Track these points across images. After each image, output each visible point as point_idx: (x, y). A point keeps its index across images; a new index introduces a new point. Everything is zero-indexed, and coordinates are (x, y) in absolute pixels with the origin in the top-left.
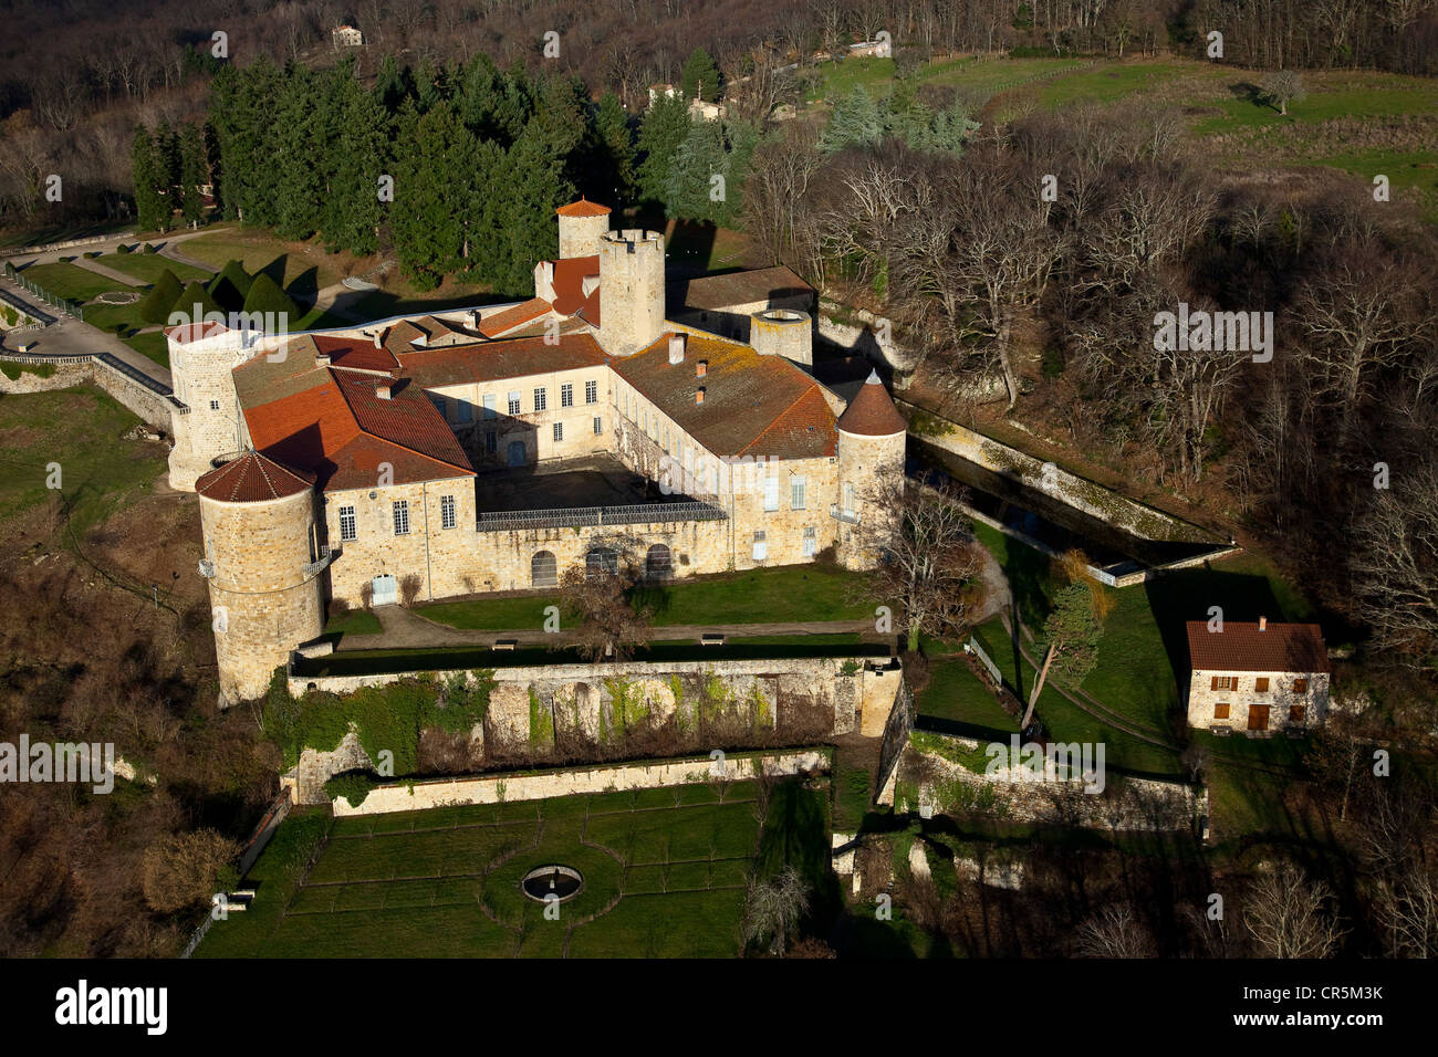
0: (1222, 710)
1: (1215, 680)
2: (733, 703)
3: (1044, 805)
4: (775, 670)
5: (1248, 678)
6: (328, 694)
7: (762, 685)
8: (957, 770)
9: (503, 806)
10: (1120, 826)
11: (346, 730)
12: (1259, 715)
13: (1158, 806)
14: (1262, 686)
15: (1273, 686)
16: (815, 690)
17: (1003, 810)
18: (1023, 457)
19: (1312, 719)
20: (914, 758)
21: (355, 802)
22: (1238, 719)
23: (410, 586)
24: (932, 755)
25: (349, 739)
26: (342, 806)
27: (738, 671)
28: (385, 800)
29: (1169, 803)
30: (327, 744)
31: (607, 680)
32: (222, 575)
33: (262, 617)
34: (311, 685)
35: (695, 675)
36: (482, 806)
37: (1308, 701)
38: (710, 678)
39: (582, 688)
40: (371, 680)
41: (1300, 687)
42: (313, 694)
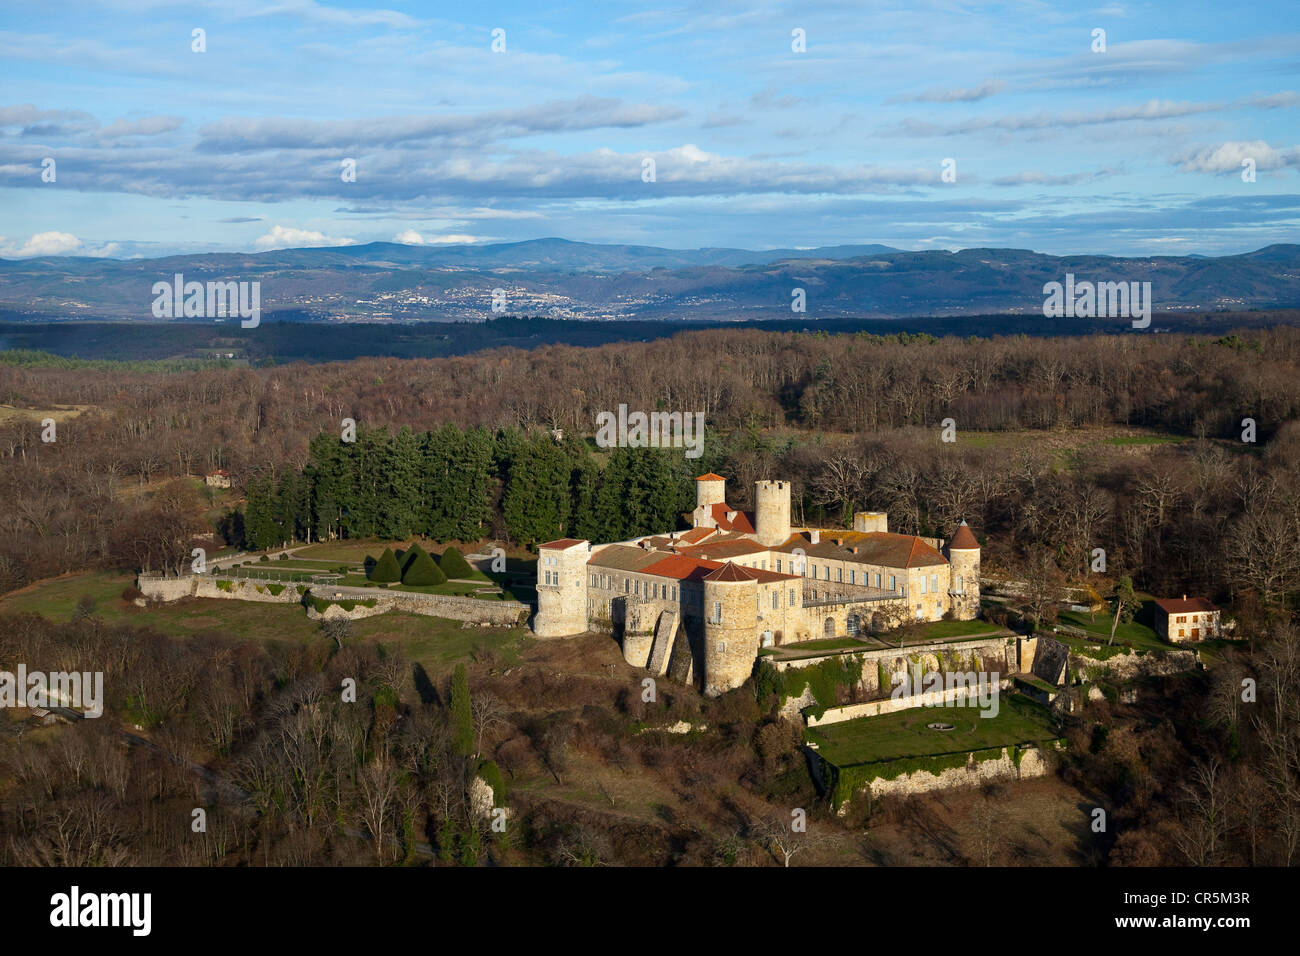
0: (1181, 632)
1: (1178, 618)
2: (963, 664)
3: (1134, 669)
4: (980, 646)
5: (1190, 616)
6: (796, 668)
7: (976, 653)
8: (1093, 661)
9: (879, 717)
10: (1169, 672)
11: (805, 687)
12: (1196, 632)
13: (1181, 661)
14: (1195, 620)
15: (1200, 618)
16: (997, 654)
17: (1115, 676)
18: (991, 580)
19: (1216, 633)
20: (1074, 659)
21: (818, 719)
22: (1188, 634)
23: (778, 636)
24: (1081, 656)
25: (806, 691)
26: (812, 721)
27: (965, 647)
28: (832, 716)
29: (1185, 659)
30: (797, 694)
31: (910, 655)
32: (727, 621)
33: (745, 642)
34: (789, 665)
35: (947, 650)
36: (870, 717)
37: (1214, 625)
38: (954, 652)
39: (899, 660)
40: (813, 661)
41: (1210, 619)
42: (790, 670)
